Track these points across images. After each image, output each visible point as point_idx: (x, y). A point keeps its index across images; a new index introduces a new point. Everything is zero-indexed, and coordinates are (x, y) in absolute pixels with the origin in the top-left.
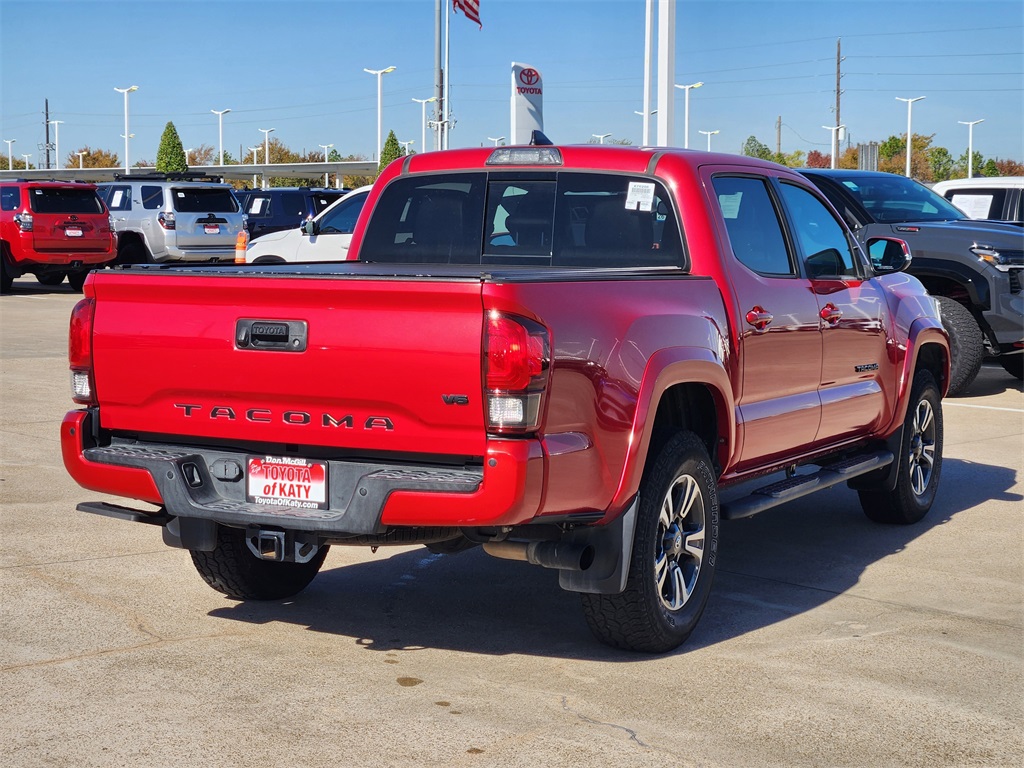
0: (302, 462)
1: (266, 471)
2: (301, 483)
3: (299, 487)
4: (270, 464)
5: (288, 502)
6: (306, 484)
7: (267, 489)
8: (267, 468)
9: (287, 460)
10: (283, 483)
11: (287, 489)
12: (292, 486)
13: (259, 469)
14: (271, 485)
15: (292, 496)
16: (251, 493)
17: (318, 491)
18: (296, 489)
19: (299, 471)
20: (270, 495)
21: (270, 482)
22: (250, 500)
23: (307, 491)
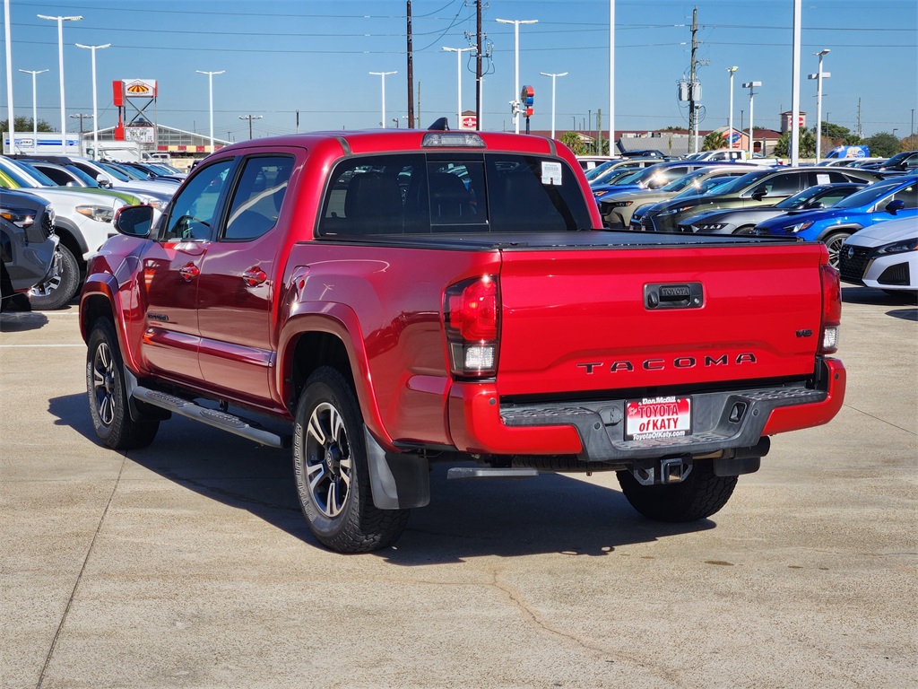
0: (672, 399)
1: (640, 413)
2: (671, 417)
3: (669, 420)
4: (646, 405)
5: (660, 435)
6: (675, 416)
7: (642, 427)
8: (642, 409)
9: (660, 400)
10: (656, 419)
11: (659, 425)
12: (663, 420)
13: (636, 411)
14: (646, 423)
15: (663, 429)
16: (629, 433)
17: (684, 420)
18: (666, 422)
19: (669, 407)
20: (645, 431)
21: (645, 420)
22: (628, 438)
23: (675, 423)
